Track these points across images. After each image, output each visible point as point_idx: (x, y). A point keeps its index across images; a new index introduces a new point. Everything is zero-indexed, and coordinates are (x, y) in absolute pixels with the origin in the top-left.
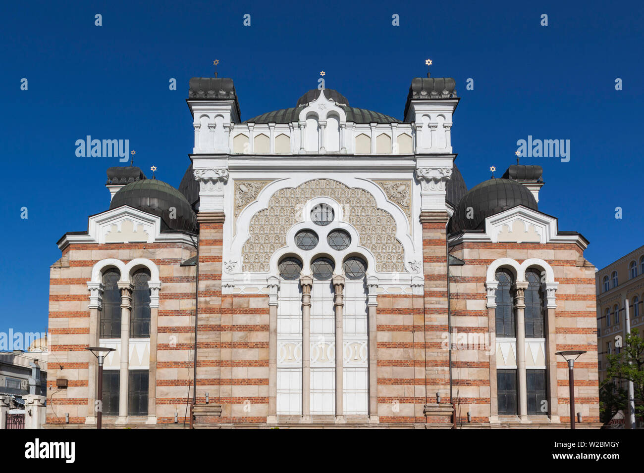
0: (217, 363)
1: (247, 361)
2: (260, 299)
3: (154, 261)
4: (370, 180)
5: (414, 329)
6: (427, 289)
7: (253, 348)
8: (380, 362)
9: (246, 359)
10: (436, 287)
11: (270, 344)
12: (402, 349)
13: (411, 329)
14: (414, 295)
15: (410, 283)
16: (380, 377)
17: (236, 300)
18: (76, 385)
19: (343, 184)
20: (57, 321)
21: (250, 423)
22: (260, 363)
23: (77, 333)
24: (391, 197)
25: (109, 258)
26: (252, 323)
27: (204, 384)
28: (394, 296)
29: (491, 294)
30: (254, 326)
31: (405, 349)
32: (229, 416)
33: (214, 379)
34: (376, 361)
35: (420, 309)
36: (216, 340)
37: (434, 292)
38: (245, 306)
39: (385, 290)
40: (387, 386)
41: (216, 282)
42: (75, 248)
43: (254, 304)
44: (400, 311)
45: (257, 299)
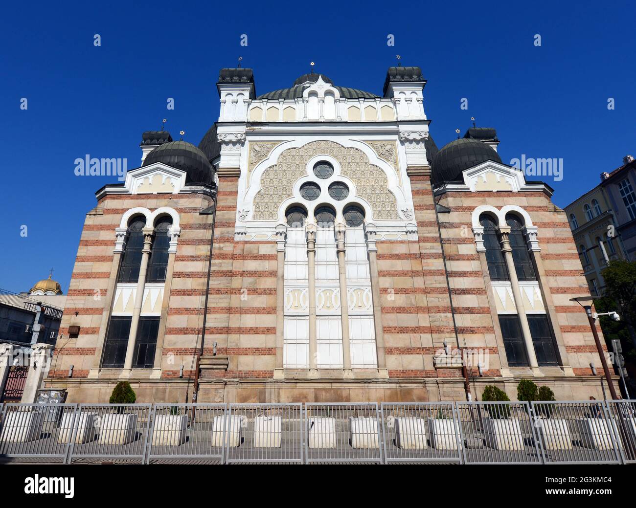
0: (227, 309)
1: (256, 308)
2: (269, 245)
3: (177, 209)
4: (362, 141)
5: (414, 274)
6: (421, 235)
7: (261, 294)
8: (384, 309)
9: (254, 306)
10: (429, 233)
11: (277, 289)
12: (404, 295)
13: (410, 274)
14: (410, 241)
15: (404, 229)
16: (386, 325)
17: (247, 246)
18: (87, 333)
19: (339, 144)
20: (82, 265)
21: (257, 378)
22: (268, 310)
23: (98, 278)
24: (381, 155)
25: (139, 207)
26: (260, 269)
27: (212, 333)
28: (391, 242)
29: (479, 239)
30: (263, 271)
31: (407, 295)
32: (235, 369)
33: (223, 328)
34: (380, 308)
35: (416, 254)
36: (227, 286)
37: (427, 237)
38: (255, 252)
39: (382, 236)
40: (393, 335)
41: (230, 229)
42: (111, 198)
43: (264, 250)
44: (398, 257)
45: (266, 245)
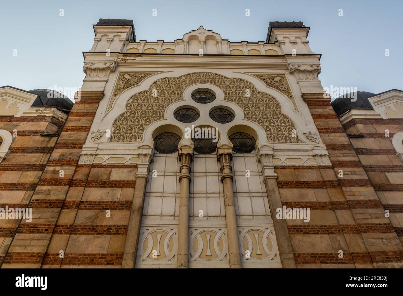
0: (39, 256)
1: (89, 255)
2: (126, 170)
4: (247, 74)
5: (335, 206)
6: (334, 159)
7: (102, 234)
8: (298, 257)
9: (87, 252)
10: (344, 156)
11: (129, 227)
12: (326, 236)
13: (330, 207)
14: (320, 166)
15: (311, 153)
17: (94, 171)
19: (222, 76)
22: (109, 258)
24: (270, 85)
26: (108, 199)
30: (111, 202)
31: (331, 235)
34: (291, 255)
35: (333, 181)
36: (51, 221)
37: (344, 161)
38: (105, 177)
39: (283, 161)
41: (75, 151)
43: (116, 175)
44: (308, 185)
45: (122, 170)
